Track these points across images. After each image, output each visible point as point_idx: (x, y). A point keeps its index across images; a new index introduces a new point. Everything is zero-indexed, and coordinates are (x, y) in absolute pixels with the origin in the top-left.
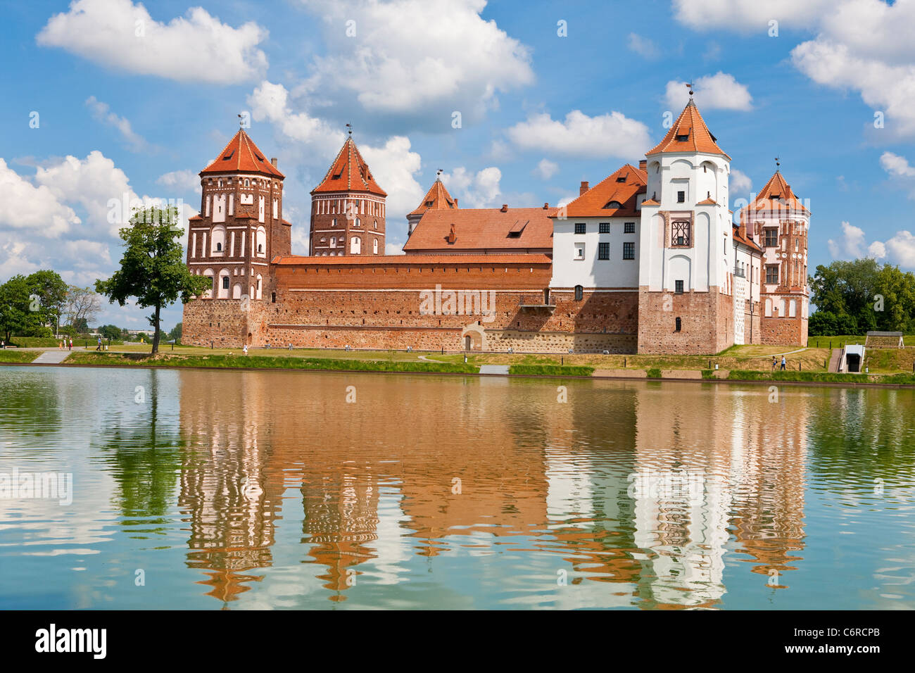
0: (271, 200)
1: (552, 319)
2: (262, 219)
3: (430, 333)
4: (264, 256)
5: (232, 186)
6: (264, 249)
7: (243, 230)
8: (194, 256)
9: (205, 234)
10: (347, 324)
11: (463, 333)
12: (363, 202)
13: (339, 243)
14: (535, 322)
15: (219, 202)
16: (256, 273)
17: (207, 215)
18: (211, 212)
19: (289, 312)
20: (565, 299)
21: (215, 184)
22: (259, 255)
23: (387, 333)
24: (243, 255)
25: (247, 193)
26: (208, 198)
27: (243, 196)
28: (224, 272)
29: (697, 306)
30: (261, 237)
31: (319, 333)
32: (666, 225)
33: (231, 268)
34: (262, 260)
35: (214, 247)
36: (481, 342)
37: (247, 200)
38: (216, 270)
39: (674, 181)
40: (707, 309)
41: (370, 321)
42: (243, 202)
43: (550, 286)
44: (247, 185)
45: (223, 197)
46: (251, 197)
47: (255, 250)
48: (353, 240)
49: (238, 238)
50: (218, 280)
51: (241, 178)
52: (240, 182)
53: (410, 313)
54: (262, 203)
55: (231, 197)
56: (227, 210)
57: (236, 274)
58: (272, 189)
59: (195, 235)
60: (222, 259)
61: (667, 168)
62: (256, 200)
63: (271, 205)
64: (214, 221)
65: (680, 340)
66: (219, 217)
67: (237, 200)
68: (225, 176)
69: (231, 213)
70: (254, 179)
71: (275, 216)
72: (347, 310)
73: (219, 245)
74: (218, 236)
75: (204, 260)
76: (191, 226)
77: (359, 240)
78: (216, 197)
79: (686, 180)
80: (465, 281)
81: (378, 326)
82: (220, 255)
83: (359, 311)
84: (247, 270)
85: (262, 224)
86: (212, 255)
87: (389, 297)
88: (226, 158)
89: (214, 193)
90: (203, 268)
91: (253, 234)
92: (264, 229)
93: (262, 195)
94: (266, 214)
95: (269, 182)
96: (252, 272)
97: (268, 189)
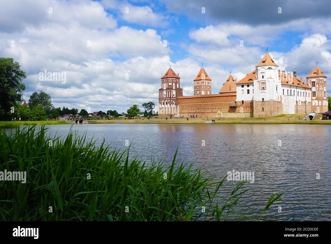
0: (177, 83)
1: (237, 109)
2: (174, 88)
3: (210, 113)
4: (175, 97)
5: (167, 81)
6: (175, 95)
7: (169, 91)
8: (160, 97)
9: (162, 92)
10: (193, 112)
11: (217, 113)
12: (204, 82)
13: (199, 92)
14: (233, 110)
15: (165, 85)
16: (173, 101)
17: (163, 88)
19: (181, 109)
20: (240, 104)
21: (164, 81)
22: (173, 97)
23: (201, 114)
24: (169, 97)
25: (170, 82)
26: (163, 84)
27: (169, 83)
28: (166, 101)
29: (267, 104)
30: (174, 92)
31: (187, 114)
32: (260, 84)
34: (175, 98)
35: (164, 95)
36: (221, 115)
37: (170, 84)
38: (165, 100)
39: (261, 73)
40: (270, 105)
41: (197, 111)
42: (169, 85)
43: (236, 101)
45: (166, 83)
46: (171, 83)
47: (172, 95)
48: (202, 91)
49: (168, 93)
50: (165, 102)
51: (169, 79)
52: (169, 80)
53: (206, 109)
54: (174, 84)
55: (167, 83)
56: (166, 87)
57: (168, 101)
58: (177, 81)
59: (160, 93)
60: (166, 98)
61: (259, 70)
62: (172, 84)
63: (177, 85)
64: (164, 89)
65: (264, 113)
66: (165, 88)
67: (168, 84)
68: (166, 79)
69: (167, 87)
70: (172, 79)
71: (178, 87)
72: (192, 108)
73: (165, 95)
74: (165, 92)
75: (162, 98)
76: (159, 91)
77: (204, 91)
78: (164, 84)
79: (264, 73)
80: (217, 100)
81: (199, 112)
82: (165, 97)
83: (195, 108)
84: (171, 100)
85: (174, 89)
86: (164, 97)
87: (201, 105)
88: (166, 75)
89: (164, 83)
90: (162, 100)
91: (172, 92)
92: (175, 91)
93: (174, 82)
94: (175, 87)
95: (176, 79)
96: (172, 101)
97: (175, 81)
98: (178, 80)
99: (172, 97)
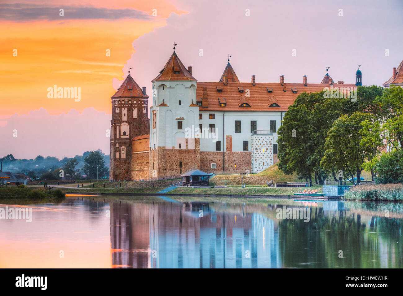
2: (125, 118)
4: (127, 137)
6: (127, 133)
22: (122, 137)
25: (118, 107)
30: (125, 128)
42: (116, 112)
44: (126, 103)
46: (119, 109)
54: (125, 111)
62: (121, 110)
63: (132, 112)
71: (136, 116)
85: (124, 122)
91: (118, 127)
92: (127, 124)
93: (125, 107)
94: (128, 116)
95: (130, 100)
96: (117, 145)
97: (129, 104)
98: (135, 102)
99: (118, 137)
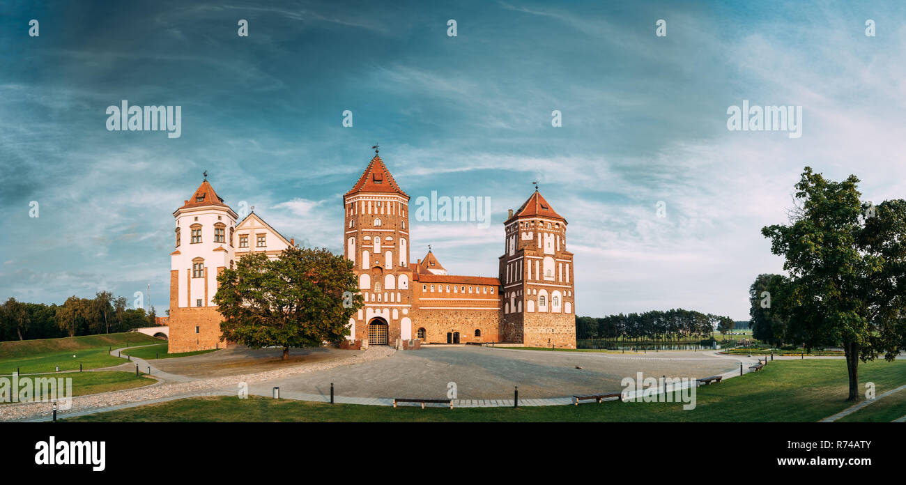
18: (543, 246)
33: (561, 290)
